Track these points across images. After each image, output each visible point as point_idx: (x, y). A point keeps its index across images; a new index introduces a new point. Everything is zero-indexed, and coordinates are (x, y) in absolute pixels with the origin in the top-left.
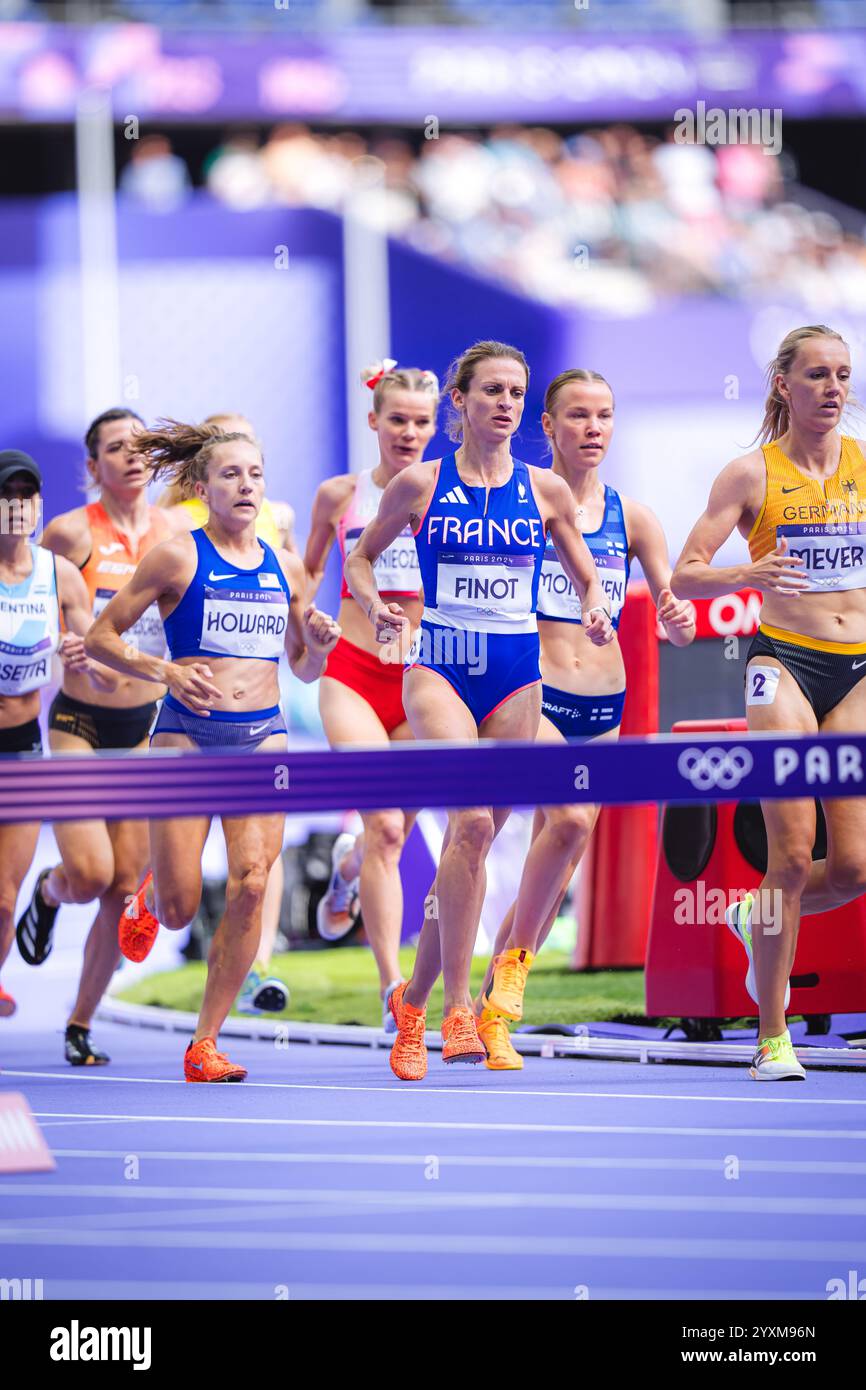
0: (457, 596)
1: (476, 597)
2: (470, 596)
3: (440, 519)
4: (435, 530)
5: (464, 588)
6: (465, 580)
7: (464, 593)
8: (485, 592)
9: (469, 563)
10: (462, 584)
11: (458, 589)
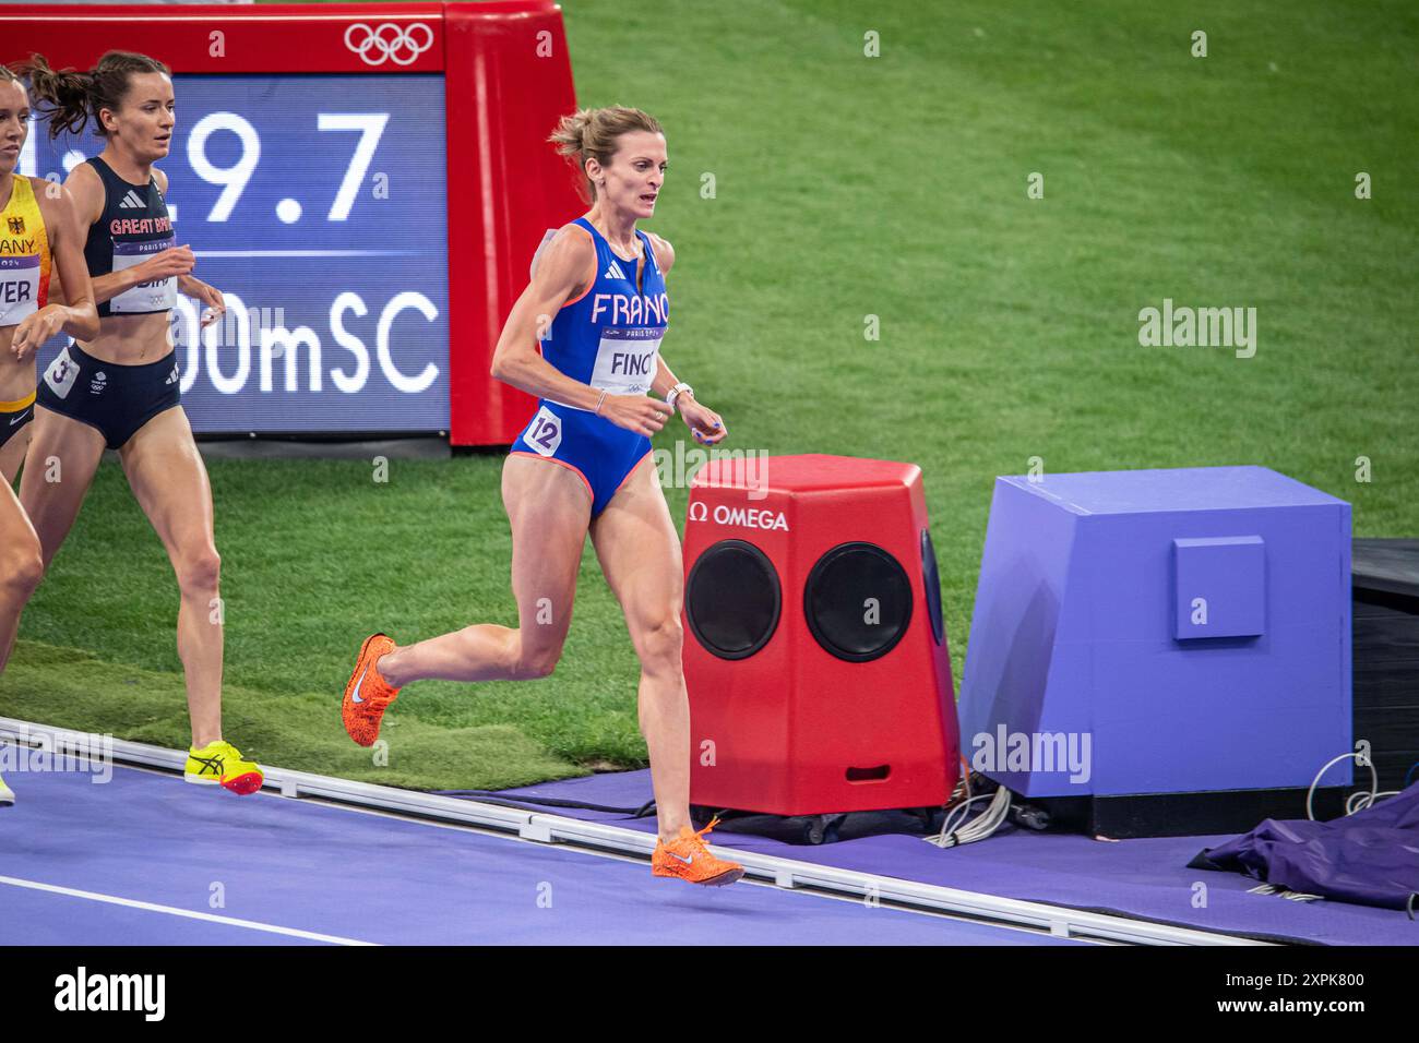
0: (613, 372)
1: (631, 373)
2: (625, 373)
3: (608, 297)
4: (604, 309)
5: (620, 363)
6: (621, 355)
7: (620, 369)
8: (638, 368)
9: (630, 338)
10: (619, 359)
11: (615, 365)
